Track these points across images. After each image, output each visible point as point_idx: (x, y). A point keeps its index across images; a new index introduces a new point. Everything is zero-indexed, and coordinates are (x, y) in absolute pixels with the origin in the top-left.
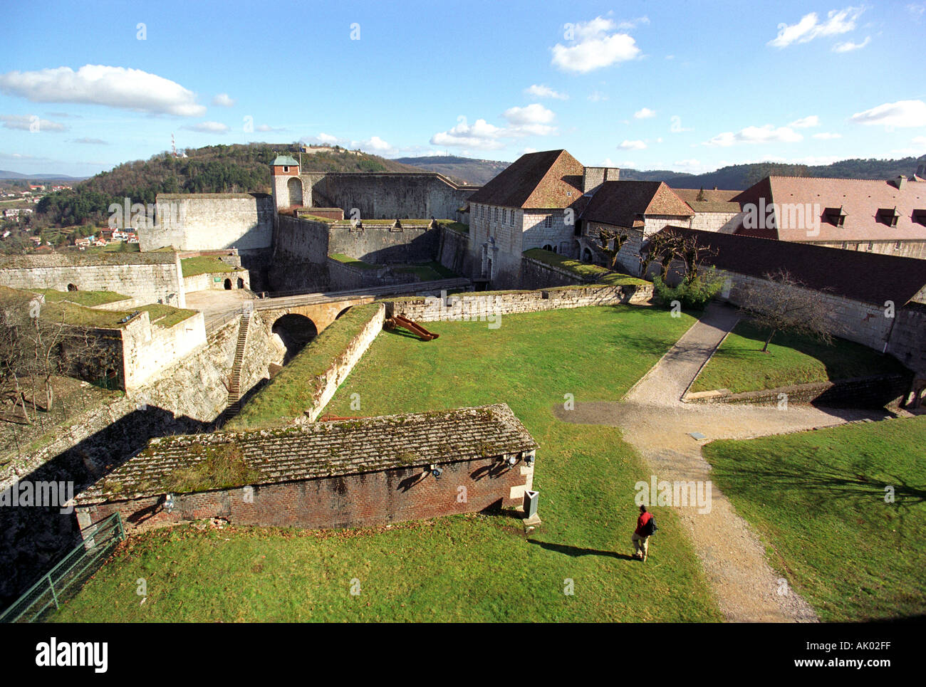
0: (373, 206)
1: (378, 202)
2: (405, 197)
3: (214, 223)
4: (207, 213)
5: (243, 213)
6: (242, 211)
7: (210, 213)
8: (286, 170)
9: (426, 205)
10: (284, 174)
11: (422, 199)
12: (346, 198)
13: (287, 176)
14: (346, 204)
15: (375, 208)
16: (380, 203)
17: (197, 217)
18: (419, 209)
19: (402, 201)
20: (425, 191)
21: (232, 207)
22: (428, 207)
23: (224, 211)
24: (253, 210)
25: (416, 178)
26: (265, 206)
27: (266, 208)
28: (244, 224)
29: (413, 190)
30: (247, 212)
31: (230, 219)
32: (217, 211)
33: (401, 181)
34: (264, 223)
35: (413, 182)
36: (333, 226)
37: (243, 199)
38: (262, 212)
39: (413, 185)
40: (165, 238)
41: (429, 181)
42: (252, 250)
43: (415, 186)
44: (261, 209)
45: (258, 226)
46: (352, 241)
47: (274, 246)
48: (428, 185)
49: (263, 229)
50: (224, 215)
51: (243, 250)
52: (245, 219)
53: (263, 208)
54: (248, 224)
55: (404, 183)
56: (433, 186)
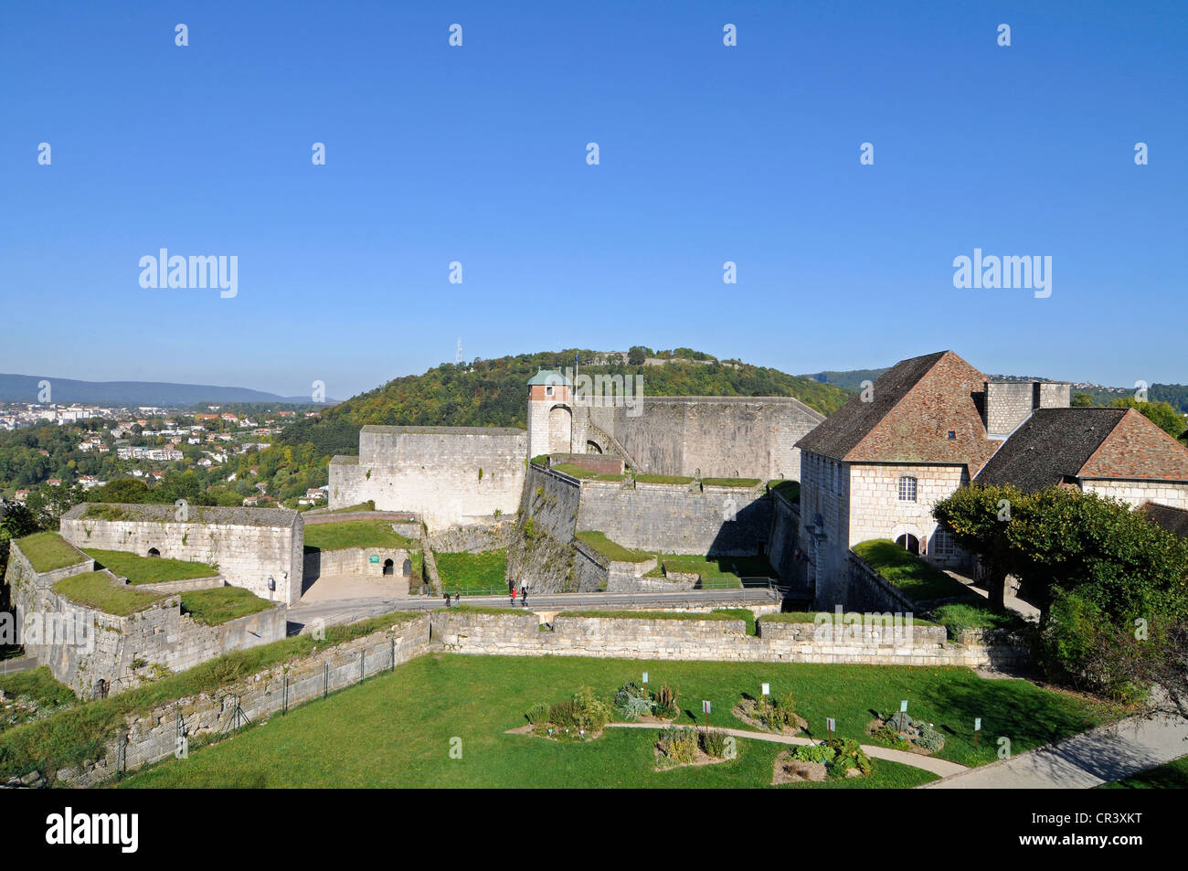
0: (681, 453)
1: (689, 447)
2: (734, 439)
3: (435, 472)
4: (427, 457)
5: (481, 457)
6: (479, 455)
7: (432, 456)
8: (550, 391)
9: (769, 454)
10: (546, 399)
11: (763, 443)
12: (640, 439)
13: (550, 402)
14: (640, 448)
15: (685, 456)
16: (692, 449)
17: (412, 462)
18: (757, 460)
19: (730, 447)
20: (768, 429)
21: (464, 447)
22: (773, 457)
23: (452, 453)
24: (496, 454)
25: (754, 408)
26: (515, 447)
27: (516, 452)
28: (480, 477)
29: (747, 427)
30: (487, 457)
31: (460, 468)
32: (442, 454)
33: (727, 411)
34: (510, 475)
35: (749, 414)
36: (588, 485)
37: (483, 436)
38: (508, 457)
39: (748, 419)
40: (364, 492)
41: (775, 411)
42: (487, 518)
43: (751, 420)
44: (507, 452)
45: (502, 479)
46: (616, 511)
47: (521, 513)
48: (773, 419)
49: (508, 484)
50: (451, 460)
51: (475, 517)
52: (482, 468)
53: (511, 451)
54: (487, 476)
55: (733, 416)
56: (783, 419)
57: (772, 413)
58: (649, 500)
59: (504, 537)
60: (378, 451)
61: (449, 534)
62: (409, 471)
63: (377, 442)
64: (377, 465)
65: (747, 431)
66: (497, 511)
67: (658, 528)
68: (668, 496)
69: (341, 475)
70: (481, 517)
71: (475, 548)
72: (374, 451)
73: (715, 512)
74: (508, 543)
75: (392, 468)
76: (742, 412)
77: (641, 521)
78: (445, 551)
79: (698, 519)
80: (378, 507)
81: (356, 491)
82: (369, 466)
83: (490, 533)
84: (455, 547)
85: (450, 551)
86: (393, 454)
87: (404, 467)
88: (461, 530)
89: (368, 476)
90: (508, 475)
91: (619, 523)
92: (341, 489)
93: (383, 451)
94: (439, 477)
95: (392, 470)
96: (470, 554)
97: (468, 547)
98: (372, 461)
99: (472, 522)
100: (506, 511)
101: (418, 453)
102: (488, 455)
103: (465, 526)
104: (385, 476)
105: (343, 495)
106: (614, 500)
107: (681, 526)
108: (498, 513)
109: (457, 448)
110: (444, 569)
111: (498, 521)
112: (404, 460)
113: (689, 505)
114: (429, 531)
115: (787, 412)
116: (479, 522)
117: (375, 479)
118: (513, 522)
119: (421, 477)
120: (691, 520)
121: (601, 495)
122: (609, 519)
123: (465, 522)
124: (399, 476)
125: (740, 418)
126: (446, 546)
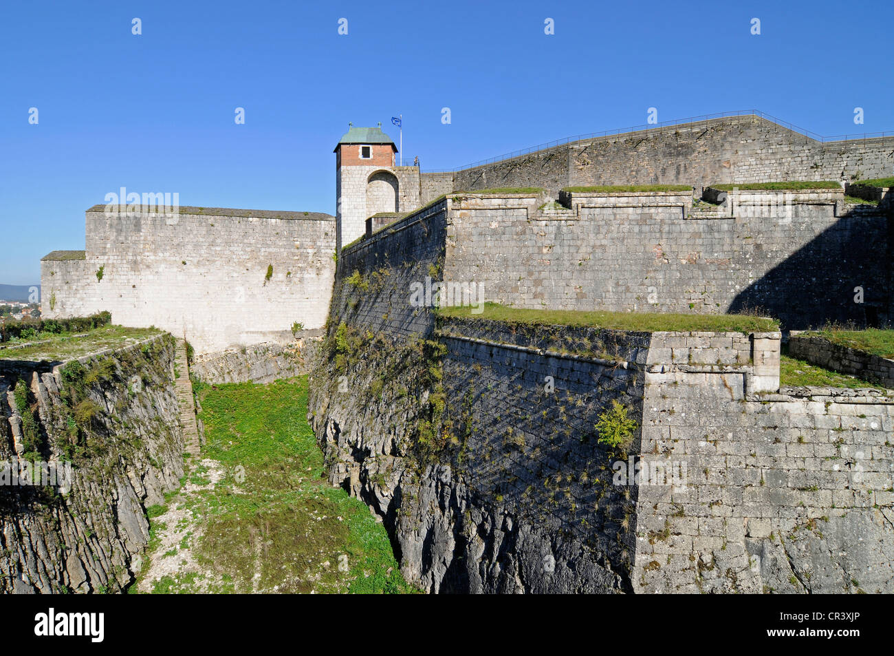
3: (202, 270)
4: (190, 247)
5: (271, 250)
6: (269, 246)
7: (197, 246)
8: (366, 153)
10: (361, 164)
13: (367, 168)
17: (167, 254)
21: (246, 234)
23: (228, 243)
24: (293, 246)
25: (691, 135)
26: (319, 237)
27: (321, 243)
28: (269, 276)
29: (678, 167)
30: (279, 249)
31: (240, 263)
32: (213, 244)
33: (642, 148)
34: (314, 275)
35: (682, 146)
36: (463, 204)
37: (273, 221)
38: (311, 251)
39: (679, 154)
40: (95, 299)
41: (731, 133)
42: (282, 334)
43: (686, 155)
44: (308, 242)
45: (302, 280)
46: (530, 258)
47: (331, 326)
48: (727, 146)
49: (310, 287)
50: (227, 252)
51: (264, 334)
52: (273, 265)
53: (314, 242)
54: (279, 276)
55: (654, 155)
56: (744, 146)
57: (725, 138)
58: (603, 230)
59: (307, 359)
60: (112, 238)
61: (227, 357)
62: (162, 268)
63: (111, 226)
64: (112, 258)
65: (678, 173)
66: (296, 325)
67: (628, 289)
68: (644, 220)
69: (58, 276)
70: (273, 333)
71: (265, 376)
72: (106, 238)
73: (758, 246)
74: (312, 368)
75: (135, 262)
76: (668, 145)
77: (589, 275)
78: (220, 381)
79: (720, 265)
80: (115, 321)
81: (82, 299)
82: (101, 261)
83: (287, 356)
84: (235, 376)
85: (228, 380)
86: (135, 243)
87: (157, 261)
88: (244, 352)
89: (100, 275)
90: (310, 275)
91: (538, 282)
92: (59, 296)
93: (121, 238)
94: (209, 277)
95: (135, 266)
96: (258, 385)
97: (255, 375)
98: (104, 254)
99: (259, 340)
100: (308, 325)
101: (176, 241)
102: (281, 247)
103: (251, 347)
104: (125, 276)
105: (63, 305)
106: (524, 232)
107: (681, 282)
108: (297, 327)
109: (235, 236)
110: (212, 407)
111: (298, 339)
112: (155, 252)
113: (697, 235)
114: (197, 353)
115: (752, 132)
116: (271, 341)
117: (111, 280)
118: (320, 339)
119: (180, 277)
120: (702, 268)
121: (494, 225)
122: (514, 275)
123: (249, 341)
124: (146, 275)
125: (665, 156)
126: (222, 375)
